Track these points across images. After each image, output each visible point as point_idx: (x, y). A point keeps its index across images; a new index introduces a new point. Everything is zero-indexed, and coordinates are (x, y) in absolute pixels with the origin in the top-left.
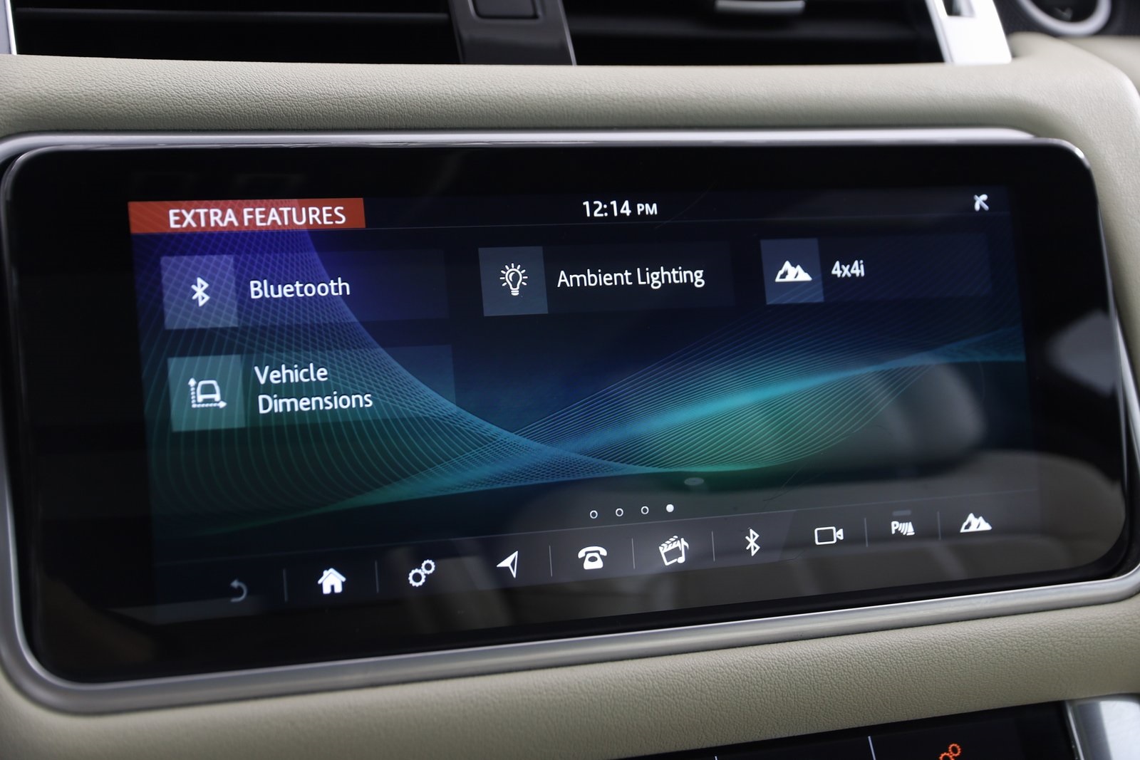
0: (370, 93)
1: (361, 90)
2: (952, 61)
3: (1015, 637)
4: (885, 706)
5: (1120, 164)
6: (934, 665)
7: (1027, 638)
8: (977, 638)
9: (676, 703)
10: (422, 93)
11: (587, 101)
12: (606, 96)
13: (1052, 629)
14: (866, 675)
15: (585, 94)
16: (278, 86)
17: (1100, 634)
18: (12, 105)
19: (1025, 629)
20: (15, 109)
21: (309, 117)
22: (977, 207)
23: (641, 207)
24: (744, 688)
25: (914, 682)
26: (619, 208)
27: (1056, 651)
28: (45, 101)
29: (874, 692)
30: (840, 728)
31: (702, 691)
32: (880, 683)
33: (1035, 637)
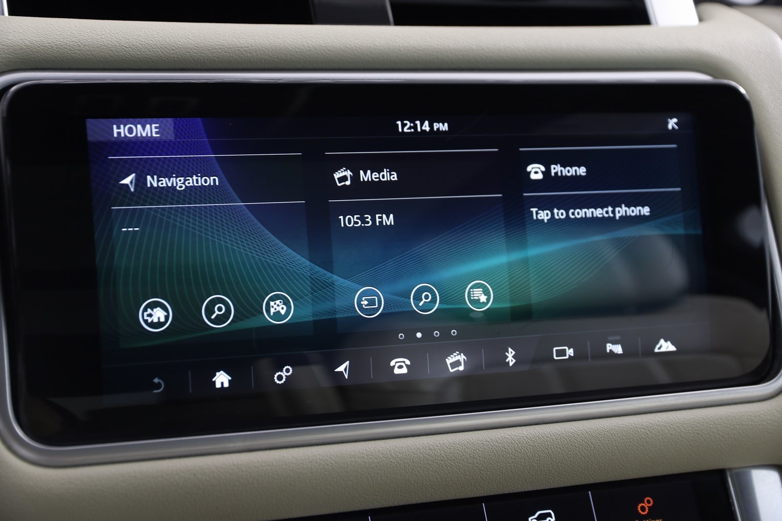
0: (251, 45)
1: (244, 43)
2: (657, 23)
3: (690, 424)
4: (600, 470)
5: (772, 97)
6: (634, 443)
7: (699, 425)
8: (664, 424)
9: (456, 466)
10: (286, 45)
11: (401, 51)
12: (414, 48)
13: (717, 419)
14: (587, 449)
15: (400, 46)
16: (188, 40)
17: (750, 423)
18: (6, 51)
19: (697, 419)
20: (8, 54)
21: (209, 61)
22: (670, 127)
23: (436, 126)
24: (503, 456)
25: (621, 454)
26: (422, 125)
27: (719, 434)
28: (28, 48)
29: (592, 461)
30: (569, 485)
31: (473, 458)
32: (596, 454)
33: (705, 424)
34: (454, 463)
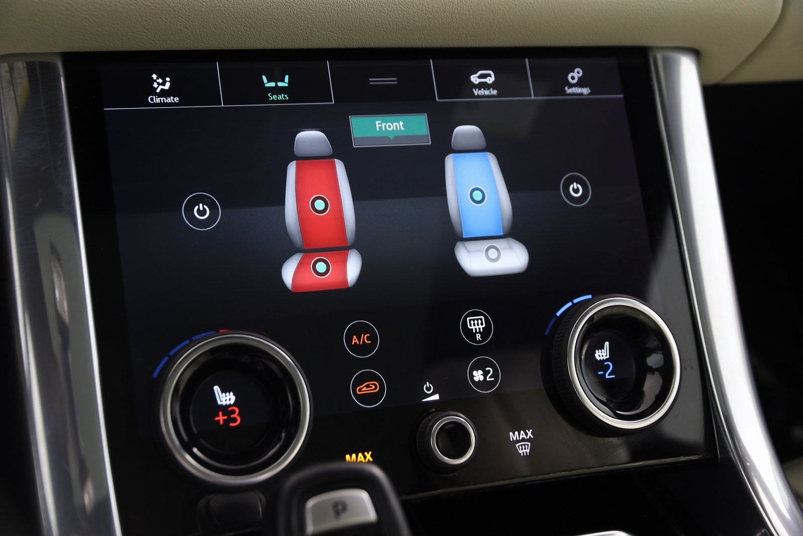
4: (537, 31)
32: (534, 14)
34: (405, 8)
